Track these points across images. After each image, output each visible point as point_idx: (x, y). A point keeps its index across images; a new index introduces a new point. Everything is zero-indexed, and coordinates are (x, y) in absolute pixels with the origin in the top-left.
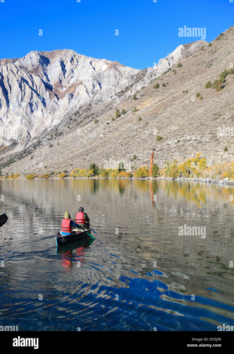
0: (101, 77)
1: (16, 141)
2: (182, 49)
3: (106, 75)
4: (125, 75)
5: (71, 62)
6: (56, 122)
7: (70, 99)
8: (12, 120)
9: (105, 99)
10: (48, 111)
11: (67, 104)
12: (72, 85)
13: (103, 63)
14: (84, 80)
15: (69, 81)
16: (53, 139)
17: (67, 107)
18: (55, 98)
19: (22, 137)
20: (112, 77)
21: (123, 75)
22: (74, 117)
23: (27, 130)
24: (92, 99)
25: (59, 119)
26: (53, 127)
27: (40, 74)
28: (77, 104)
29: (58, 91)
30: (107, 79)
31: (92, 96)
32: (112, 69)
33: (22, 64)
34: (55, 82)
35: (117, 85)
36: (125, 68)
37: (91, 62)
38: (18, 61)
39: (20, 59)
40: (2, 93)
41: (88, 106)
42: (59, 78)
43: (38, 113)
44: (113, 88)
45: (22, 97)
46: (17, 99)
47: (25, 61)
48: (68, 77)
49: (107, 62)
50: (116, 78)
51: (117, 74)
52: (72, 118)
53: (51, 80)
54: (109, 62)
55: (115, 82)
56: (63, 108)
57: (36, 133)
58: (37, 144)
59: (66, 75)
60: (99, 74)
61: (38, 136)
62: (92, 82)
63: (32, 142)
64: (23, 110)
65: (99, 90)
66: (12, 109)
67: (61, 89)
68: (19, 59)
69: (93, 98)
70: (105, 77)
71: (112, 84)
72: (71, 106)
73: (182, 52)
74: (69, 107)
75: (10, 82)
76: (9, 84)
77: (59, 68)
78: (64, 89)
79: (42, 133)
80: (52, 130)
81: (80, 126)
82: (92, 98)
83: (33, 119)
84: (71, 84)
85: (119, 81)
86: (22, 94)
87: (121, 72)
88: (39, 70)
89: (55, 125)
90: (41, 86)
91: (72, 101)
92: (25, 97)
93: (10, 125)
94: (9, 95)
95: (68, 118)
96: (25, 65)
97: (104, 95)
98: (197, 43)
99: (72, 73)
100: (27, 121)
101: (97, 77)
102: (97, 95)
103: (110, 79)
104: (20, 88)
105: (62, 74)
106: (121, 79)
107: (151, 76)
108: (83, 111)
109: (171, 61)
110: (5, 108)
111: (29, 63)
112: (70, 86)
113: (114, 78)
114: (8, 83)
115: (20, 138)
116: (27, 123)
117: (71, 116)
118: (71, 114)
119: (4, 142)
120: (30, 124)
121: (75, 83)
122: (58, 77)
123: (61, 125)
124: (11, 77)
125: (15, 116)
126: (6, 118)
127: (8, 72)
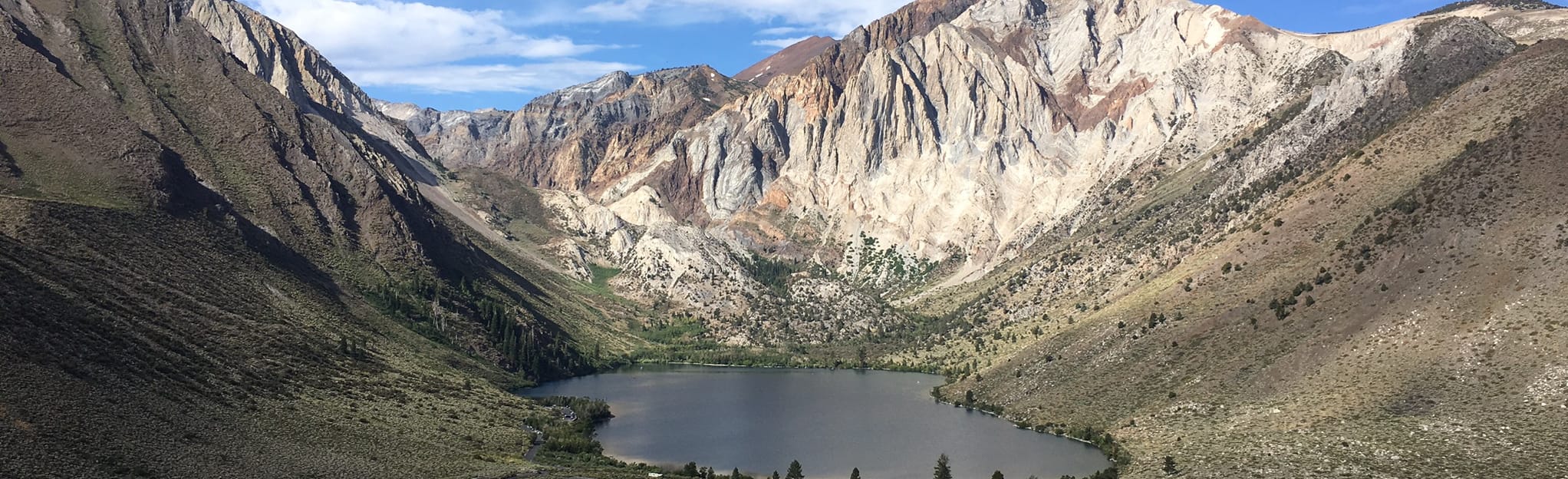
0: (1199, 72)
1: (960, 250)
2: (1408, 42)
3: (1217, 66)
4: (1273, 66)
5: (1117, 12)
6: (1067, 206)
7: (1108, 138)
8: (949, 189)
9: (1206, 143)
10: (1048, 165)
11: (1100, 152)
12: (1117, 88)
13: (1210, 20)
14: (1153, 75)
15: (1108, 74)
16: (1056, 269)
17: (1098, 162)
18: (1068, 127)
19: (977, 238)
20: (1233, 72)
21: (1267, 63)
22: (1115, 196)
23: (988, 220)
24: (1170, 141)
25: (1075, 197)
26: (1058, 220)
27: (1026, 53)
28: (1127, 154)
29: (1078, 106)
30: (1217, 77)
31: (1169, 132)
32: (1234, 47)
33: (978, 22)
34: (1070, 78)
35: (1243, 99)
36: (1276, 39)
37: (1176, 15)
38: (967, 12)
39: (972, 7)
40: (925, 113)
41: (1155, 166)
42: (1081, 64)
43: (1020, 172)
44: (1232, 108)
45: (976, 126)
46: (965, 130)
47: (986, 14)
48: (1106, 60)
49: (1225, 16)
50: (1244, 75)
51: (1250, 61)
52: (1110, 196)
53: (1060, 70)
54: (1231, 16)
55: (1240, 87)
56: (1087, 162)
57: (1012, 230)
58: (1018, 279)
59: (1101, 56)
60: (1195, 62)
61: (1017, 241)
62: (1172, 90)
63: (1003, 256)
64: (981, 162)
65: (1190, 115)
66: (949, 156)
67: (1086, 98)
68: (969, 6)
69: (1171, 139)
70: (1211, 72)
71: (1230, 93)
72: (1110, 160)
73: (1407, 51)
74: (1103, 162)
75: (944, 79)
76: (942, 87)
77: (1083, 34)
78: (1096, 99)
79: (1028, 232)
80: (1055, 228)
81: (1124, 239)
82: (1168, 139)
83: (1005, 189)
84: (1116, 85)
85: (1253, 85)
86: (977, 116)
87: (1263, 54)
88: (1026, 41)
89: (1063, 213)
90: (1029, 91)
91: (1114, 143)
92: (986, 125)
93: (944, 203)
94: (940, 117)
95: (1098, 196)
96: (985, 26)
97: (1203, 129)
98: (1452, 28)
99: (1119, 48)
100: (989, 194)
101: (1187, 71)
102: (1185, 130)
103: (1227, 78)
104: (972, 99)
105: (1091, 52)
106: (1258, 80)
107: (1313, 122)
108: (1141, 179)
109: (1374, 78)
110: (931, 152)
111: (997, 18)
112: (1111, 89)
113: (1238, 76)
114: (941, 82)
115: (969, 242)
116: (989, 199)
117: (1108, 192)
118: (1109, 185)
119: (930, 249)
120: (996, 201)
121: (1127, 81)
122: (1078, 62)
123: (1081, 215)
124: (948, 64)
125: (958, 179)
126: (933, 184)
127: (941, 52)
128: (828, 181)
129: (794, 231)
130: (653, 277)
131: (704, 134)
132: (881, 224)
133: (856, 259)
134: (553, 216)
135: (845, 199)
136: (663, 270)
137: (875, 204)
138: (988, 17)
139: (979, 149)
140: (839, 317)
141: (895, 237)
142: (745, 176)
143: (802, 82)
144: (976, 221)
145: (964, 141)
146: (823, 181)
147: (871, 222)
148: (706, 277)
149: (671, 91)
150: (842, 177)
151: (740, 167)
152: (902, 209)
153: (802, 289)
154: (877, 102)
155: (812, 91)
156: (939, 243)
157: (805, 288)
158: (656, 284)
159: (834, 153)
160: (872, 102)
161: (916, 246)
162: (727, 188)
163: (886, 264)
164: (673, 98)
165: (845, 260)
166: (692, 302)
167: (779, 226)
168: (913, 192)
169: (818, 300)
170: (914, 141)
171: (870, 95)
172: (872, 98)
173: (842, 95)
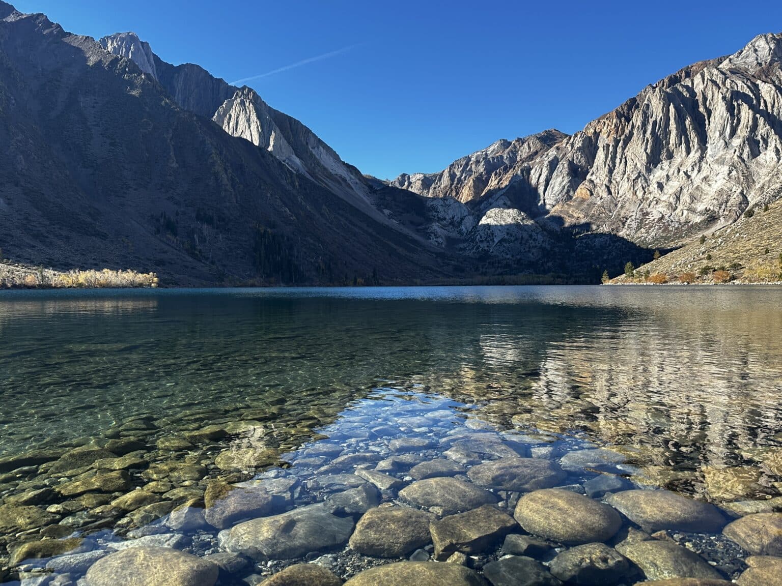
1: (715, 213)
8: (709, 173)
19: (729, 204)
27: (774, 78)
33: (735, 64)
38: (727, 60)
39: (731, 57)
43: (767, 156)
45: (731, 129)
46: (722, 134)
47: (742, 59)
61: (762, 201)
64: (734, 153)
66: (710, 153)
68: (729, 56)
75: (708, 103)
76: (706, 107)
79: (772, 193)
83: (754, 169)
86: (732, 122)
88: (774, 71)
90: (776, 101)
92: (740, 128)
93: (704, 184)
100: (740, 173)
104: (729, 111)
110: (696, 152)
111: (751, 59)
114: (705, 104)
115: (723, 207)
116: (740, 177)
120: (749, 179)
124: (710, 92)
125: (716, 166)
126: (697, 172)
127: (705, 85)
128: (619, 179)
129: (593, 212)
130: (482, 241)
131: (541, 163)
132: (655, 202)
133: (634, 225)
134: (430, 211)
135: (630, 189)
136: (490, 236)
137: (652, 190)
138: (744, 60)
139: (733, 144)
141: (665, 209)
142: (564, 183)
143: (606, 123)
144: (729, 193)
145: (722, 141)
146: (615, 179)
147: (648, 202)
148: (516, 239)
149: (529, 144)
150: (629, 175)
151: (561, 177)
152: (671, 191)
154: (655, 123)
155: (613, 126)
156: (698, 210)
158: (484, 246)
159: (623, 160)
160: (651, 123)
161: (681, 214)
162: (552, 192)
163: (656, 227)
164: (529, 148)
165: (626, 227)
166: (504, 255)
167: (582, 210)
168: (681, 179)
169: (592, 248)
170: (683, 146)
171: (650, 119)
172: (651, 121)
173: (631, 122)
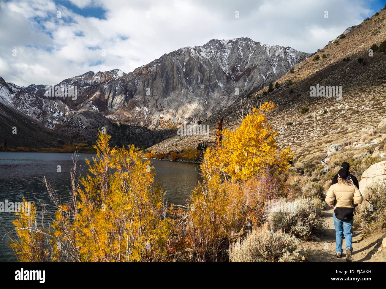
0: (274, 61)
6: (231, 103)
10: (225, 92)
14: (259, 65)
15: (245, 66)
19: (199, 116)
23: (203, 110)
25: (233, 100)
26: (227, 107)
28: (251, 86)
29: (235, 75)
30: (280, 63)
31: (265, 79)
34: (232, 67)
40: (183, 76)
44: (285, 71)
48: (244, 62)
50: (288, 62)
53: (229, 65)
55: (287, 65)
57: (212, 112)
59: (243, 60)
60: (272, 58)
64: (202, 91)
65: (272, 73)
66: (191, 90)
69: (266, 81)
71: (284, 67)
72: (245, 88)
74: (243, 89)
75: (191, 66)
77: (237, 54)
79: (217, 112)
84: (247, 68)
89: (229, 105)
90: (219, 70)
101: (270, 61)
102: (270, 78)
103: (283, 63)
104: (199, 72)
105: (239, 59)
106: (293, 63)
110: (185, 89)
113: (286, 62)
119: (182, 119)
121: (251, 67)
122: (235, 62)
125: (194, 97)
128: (149, 99)
130: (75, 127)
131: (111, 86)
132: (166, 112)
133: (156, 123)
137: (165, 106)
139: (201, 87)
140: (140, 140)
141: (171, 116)
142: (122, 98)
143: (144, 69)
144: (199, 110)
145: (197, 85)
146: (148, 99)
149: (105, 76)
150: (154, 97)
151: (121, 96)
153: (130, 131)
156: (186, 118)
157: (131, 130)
158: (76, 129)
159: (152, 89)
161: (178, 119)
162: (116, 102)
163: (166, 125)
165: (152, 124)
166: (88, 136)
167: (130, 114)
169: (135, 134)
170: (180, 85)
